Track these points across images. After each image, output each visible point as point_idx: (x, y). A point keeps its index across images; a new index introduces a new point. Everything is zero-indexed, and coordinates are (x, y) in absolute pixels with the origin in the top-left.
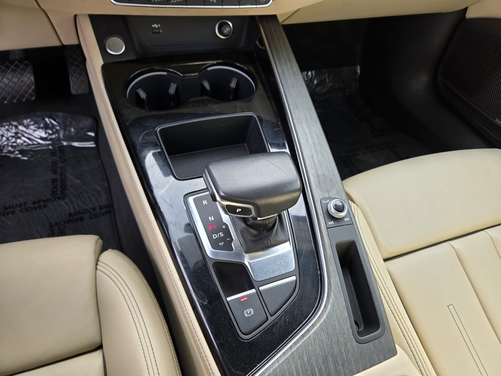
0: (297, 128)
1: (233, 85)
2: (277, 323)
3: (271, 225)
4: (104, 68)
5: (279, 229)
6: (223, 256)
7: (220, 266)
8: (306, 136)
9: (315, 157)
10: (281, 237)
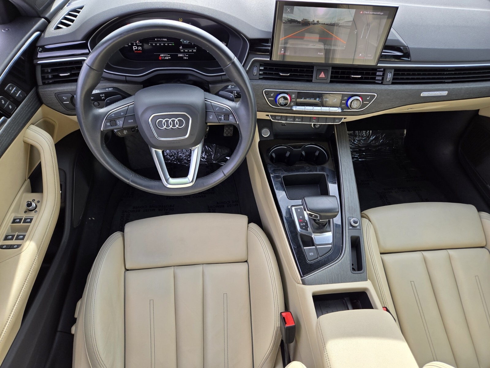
0: (344, 183)
1: (317, 154)
2: (321, 260)
3: (325, 224)
4: (259, 143)
5: (328, 226)
6: (304, 232)
7: (302, 235)
8: (347, 187)
9: (349, 198)
10: (328, 229)
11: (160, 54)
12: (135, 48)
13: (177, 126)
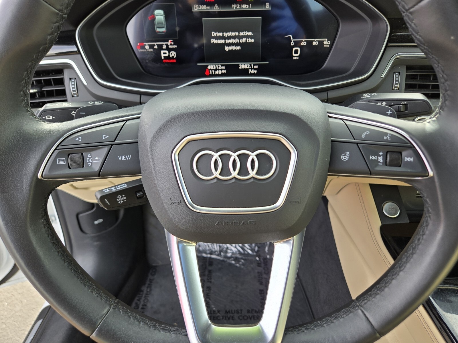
11: (208, 66)
12: (164, 54)
13: (253, 173)
